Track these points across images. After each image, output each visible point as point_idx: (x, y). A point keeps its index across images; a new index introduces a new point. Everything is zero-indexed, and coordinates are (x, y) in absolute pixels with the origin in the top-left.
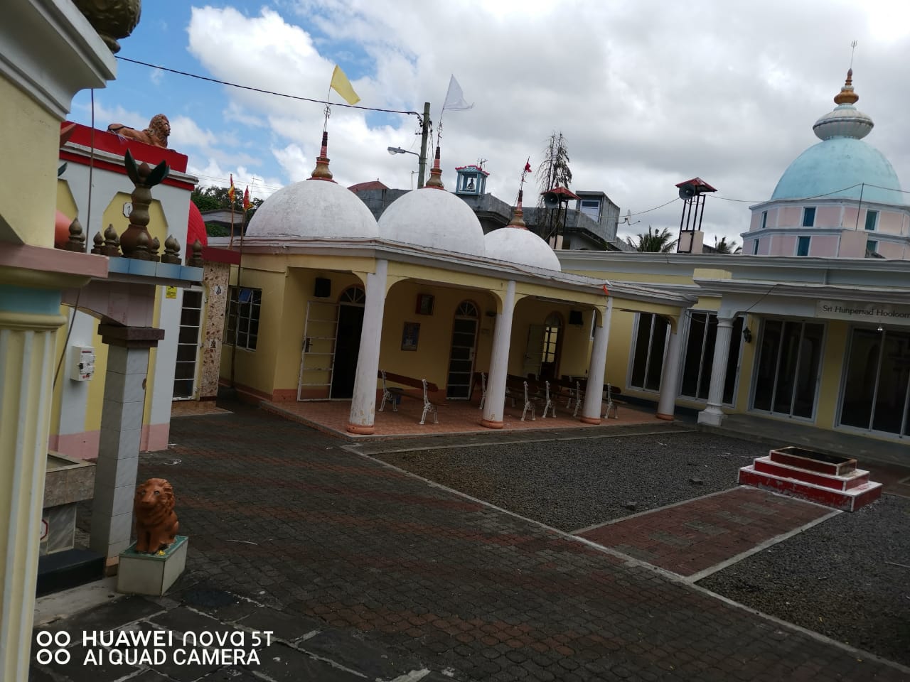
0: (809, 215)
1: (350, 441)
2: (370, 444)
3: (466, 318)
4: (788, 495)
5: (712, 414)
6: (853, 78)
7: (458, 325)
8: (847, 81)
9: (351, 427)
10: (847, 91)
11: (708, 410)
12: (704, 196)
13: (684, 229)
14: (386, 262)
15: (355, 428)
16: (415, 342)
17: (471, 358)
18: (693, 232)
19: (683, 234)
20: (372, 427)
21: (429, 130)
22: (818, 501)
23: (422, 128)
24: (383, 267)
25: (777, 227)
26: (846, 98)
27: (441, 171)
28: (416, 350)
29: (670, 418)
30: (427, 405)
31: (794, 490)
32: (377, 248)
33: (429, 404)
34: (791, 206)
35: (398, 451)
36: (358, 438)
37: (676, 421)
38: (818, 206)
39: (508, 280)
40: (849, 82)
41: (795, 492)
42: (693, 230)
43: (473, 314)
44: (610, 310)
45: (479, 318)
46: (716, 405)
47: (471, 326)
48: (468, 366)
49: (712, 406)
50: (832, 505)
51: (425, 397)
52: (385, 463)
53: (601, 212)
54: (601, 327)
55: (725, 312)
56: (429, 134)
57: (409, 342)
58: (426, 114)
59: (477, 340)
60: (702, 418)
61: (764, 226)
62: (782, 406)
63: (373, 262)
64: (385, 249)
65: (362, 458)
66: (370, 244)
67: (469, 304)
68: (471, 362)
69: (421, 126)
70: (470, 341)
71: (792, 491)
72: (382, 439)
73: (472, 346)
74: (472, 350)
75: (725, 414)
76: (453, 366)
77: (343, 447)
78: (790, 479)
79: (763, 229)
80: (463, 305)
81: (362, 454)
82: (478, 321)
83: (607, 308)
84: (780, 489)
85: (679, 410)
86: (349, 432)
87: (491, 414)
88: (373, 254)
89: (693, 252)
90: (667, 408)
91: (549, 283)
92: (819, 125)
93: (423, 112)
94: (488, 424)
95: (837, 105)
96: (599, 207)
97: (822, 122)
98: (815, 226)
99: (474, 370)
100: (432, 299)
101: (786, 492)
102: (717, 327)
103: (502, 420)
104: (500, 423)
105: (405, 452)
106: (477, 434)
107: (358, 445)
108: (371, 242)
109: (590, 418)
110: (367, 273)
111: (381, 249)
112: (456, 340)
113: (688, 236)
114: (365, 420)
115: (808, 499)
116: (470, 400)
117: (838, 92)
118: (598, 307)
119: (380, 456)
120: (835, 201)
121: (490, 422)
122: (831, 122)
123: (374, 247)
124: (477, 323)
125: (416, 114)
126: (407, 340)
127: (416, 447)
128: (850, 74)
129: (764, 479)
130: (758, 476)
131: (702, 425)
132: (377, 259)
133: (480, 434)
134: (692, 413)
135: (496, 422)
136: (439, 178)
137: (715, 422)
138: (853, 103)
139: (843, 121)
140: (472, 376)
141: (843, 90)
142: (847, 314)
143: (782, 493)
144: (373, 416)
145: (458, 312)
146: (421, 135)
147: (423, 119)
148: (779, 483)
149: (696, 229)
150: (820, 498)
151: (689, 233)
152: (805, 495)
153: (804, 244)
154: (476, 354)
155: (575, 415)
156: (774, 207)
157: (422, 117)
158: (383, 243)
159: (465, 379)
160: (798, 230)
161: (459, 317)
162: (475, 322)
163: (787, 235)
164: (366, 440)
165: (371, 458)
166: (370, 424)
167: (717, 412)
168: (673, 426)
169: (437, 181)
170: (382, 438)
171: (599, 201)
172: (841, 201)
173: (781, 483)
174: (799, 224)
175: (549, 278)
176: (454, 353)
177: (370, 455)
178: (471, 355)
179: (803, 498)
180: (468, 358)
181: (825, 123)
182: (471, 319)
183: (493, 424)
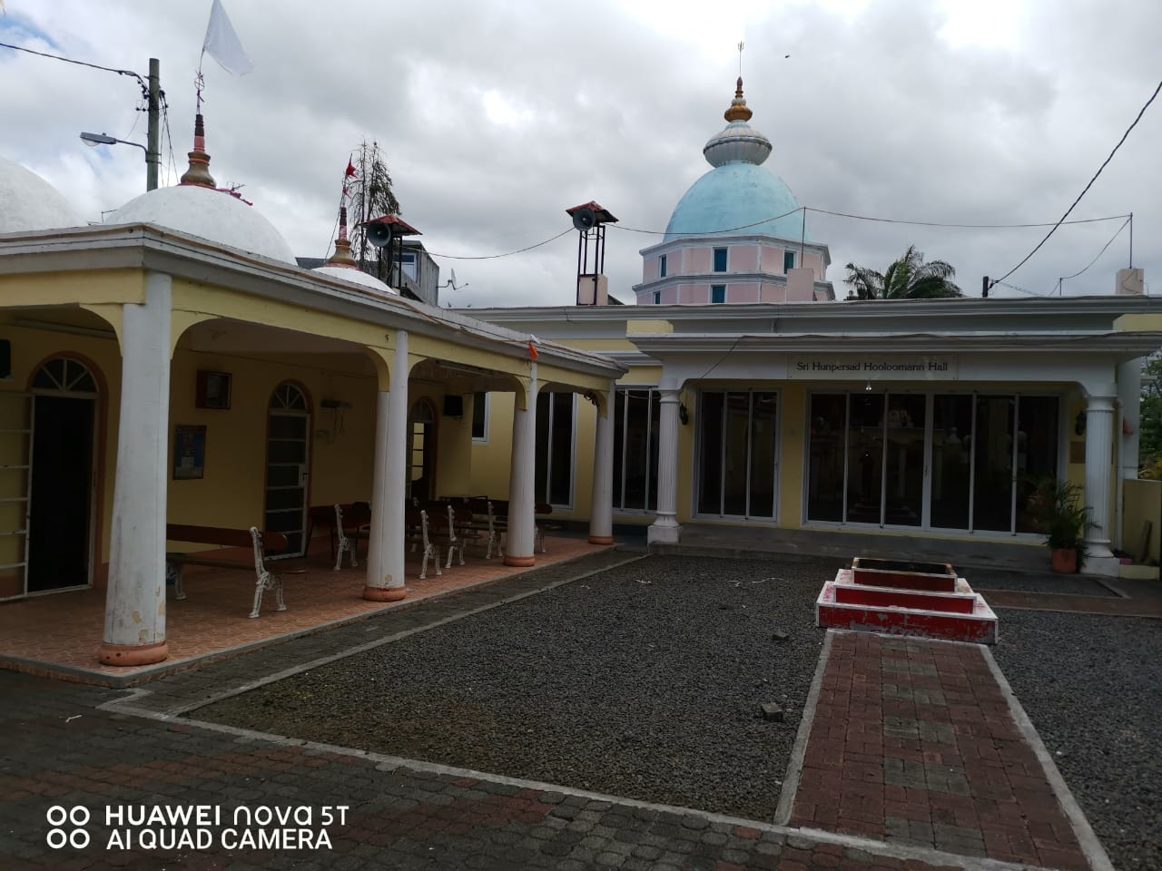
0: (720, 258)
1: (116, 687)
2: (169, 687)
3: (288, 412)
4: (898, 633)
5: (664, 529)
6: (743, 88)
7: (275, 425)
8: (736, 92)
9: (112, 654)
10: (739, 105)
11: (659, 522)
12: (604, 227)
13: (582, 273)
14: (168, 278)
15: (123, 654)
16: (199, 462)
17: (302, 483)
18: (595, 277)
19: (582, 279)
20: (163, 644)
21: (160, 106)
22: (944, 635)
23: (147, 101)
24: (162, 290)
25: (683, 273)
26: (738, 113)
27: (208, 158)
28: (201, 477)
29: (610, 540)
30: (263, 577)
31: (906, 624)
32: (149, 244)
33: (267, 574)
34: (698, 246)
35: (243, 688)
36: (133, 678)
37: (616, 544)
38: (730, 247)
39: (396, 329)
40: (739, 93)
41: (908, 627)
42: (596, 275)
43: (299, 405)
44: (535, 383)
45: (310, 411)
46: (668, 513)
47: (298, 426)
48: (296, 497)
49: (664, 516)
50: (967, 637)
51: (259, 561)
52: (234, 730)
53: (419, 270)
54: (525, 410)
55: (669, 382)
56: (161, 112)
57: (187, 463)
58: (154, 77)
59: (311, 450)
60: (653, 536)
61: (663, 274)
62: (735, 507)
63: (138, 279)
64: (166, 248)
65: (170, 728)
66: (128, 235)
67: (291, 388)
68: (302, 490)
69: (145, 97)
70: (298, 454)
71: (903, 627)
72: (189, 667)
73: (302, 460)
74: (303, 468)
75: (680, 524)
76: (271, 500)
77: (105, 707)
78: (892, 608)
79: (664, 278)
80: (281, 389)
81: (164, 717)
82: (308, 417)
83: (532, 380)
84: (884, 626)
85: (619, 529)
86: (107, 665)
87: (385, 575)
88: (137, 260)
89: (598, 304)
90: (603, 528)
91: (457, 337)
92: (713, 146)
93: (148, 75)
94: (380, 594)
95: (728, 123)
96: (415, 263)
97: (716, 141)
98: (730, 270)
99: (308, 503)
100: (225, 379)
101: (894, 628)
102: (660, 403)
103: (403, 585)
104: (401, 589)
105: (259, 688)
106: (370, 618)
107: (139, 692)
108: (131, 229)
109: (518, 558)
110: (121, 305)
111: (157, 246)
112: (274, 452)
113: (589, 283)
114: (146, 631)
115: (929, 635)
116: (305, 556)
117: (728, 106)
118: (519, 378)
119: (206, 712)
120: (750, 238)
121: (385, 590)
122: (727, 142)
123: (139, 243)
124: (308, 421)
125: (135, 75)
126: (184, 459)
127: (277, 671)
128: (740, 83)
129: (857, 616)
130: (847, 610)
131: (656, 546)
132: (146, 271)
133: (375, 616)
134: (639, 531)
135: (394, 590)
136: (206, 170)
137: (672, 538)
138: (747, 120)
139: (741, 140)
140: (305, 513)
141: (734, 104)
142: (829, 372)
143: (888, 632)
144: (162, 620)
145: (274, 403)
146: (147, 112)
147: (148, 86)
148: (882, 617)
149: (599, 272)
150: (946, 630)
151: (591, 279)
152: (924, 630)
153: (718, 293)
154: (310, 473)
155: (488, 557)
156: (675, 249)
157: (147, 83)
158: (162, 235)
159: (295, 520)
160: (710, 277)
161: (275, 413)
162: (304, 420)
163: (698, 283)
164: (155, 677)
165: (194, 723)
166: (159, 640)
167: (670, 524)
168: (618, 553)
169: (203, 174)
170: (190, 665)
171: (415, 255)
172: (757, 238)
173: (886, 617)
174: (710, 269)
175: (458, 327)
176: (272, 476)
177: (186, 715)
178: (301, 478)
179: (920, 635)
180: (296, 482)
181: (720, 143)
182: (295, 414)
183: (390, 594)
